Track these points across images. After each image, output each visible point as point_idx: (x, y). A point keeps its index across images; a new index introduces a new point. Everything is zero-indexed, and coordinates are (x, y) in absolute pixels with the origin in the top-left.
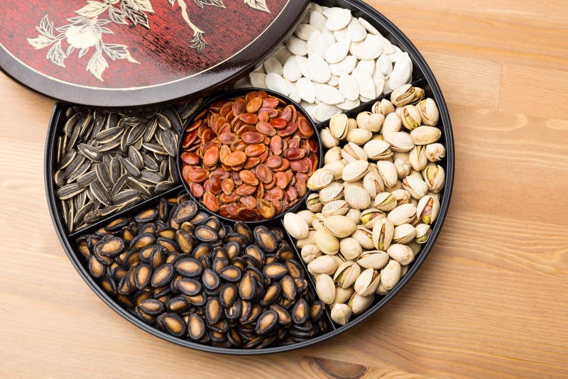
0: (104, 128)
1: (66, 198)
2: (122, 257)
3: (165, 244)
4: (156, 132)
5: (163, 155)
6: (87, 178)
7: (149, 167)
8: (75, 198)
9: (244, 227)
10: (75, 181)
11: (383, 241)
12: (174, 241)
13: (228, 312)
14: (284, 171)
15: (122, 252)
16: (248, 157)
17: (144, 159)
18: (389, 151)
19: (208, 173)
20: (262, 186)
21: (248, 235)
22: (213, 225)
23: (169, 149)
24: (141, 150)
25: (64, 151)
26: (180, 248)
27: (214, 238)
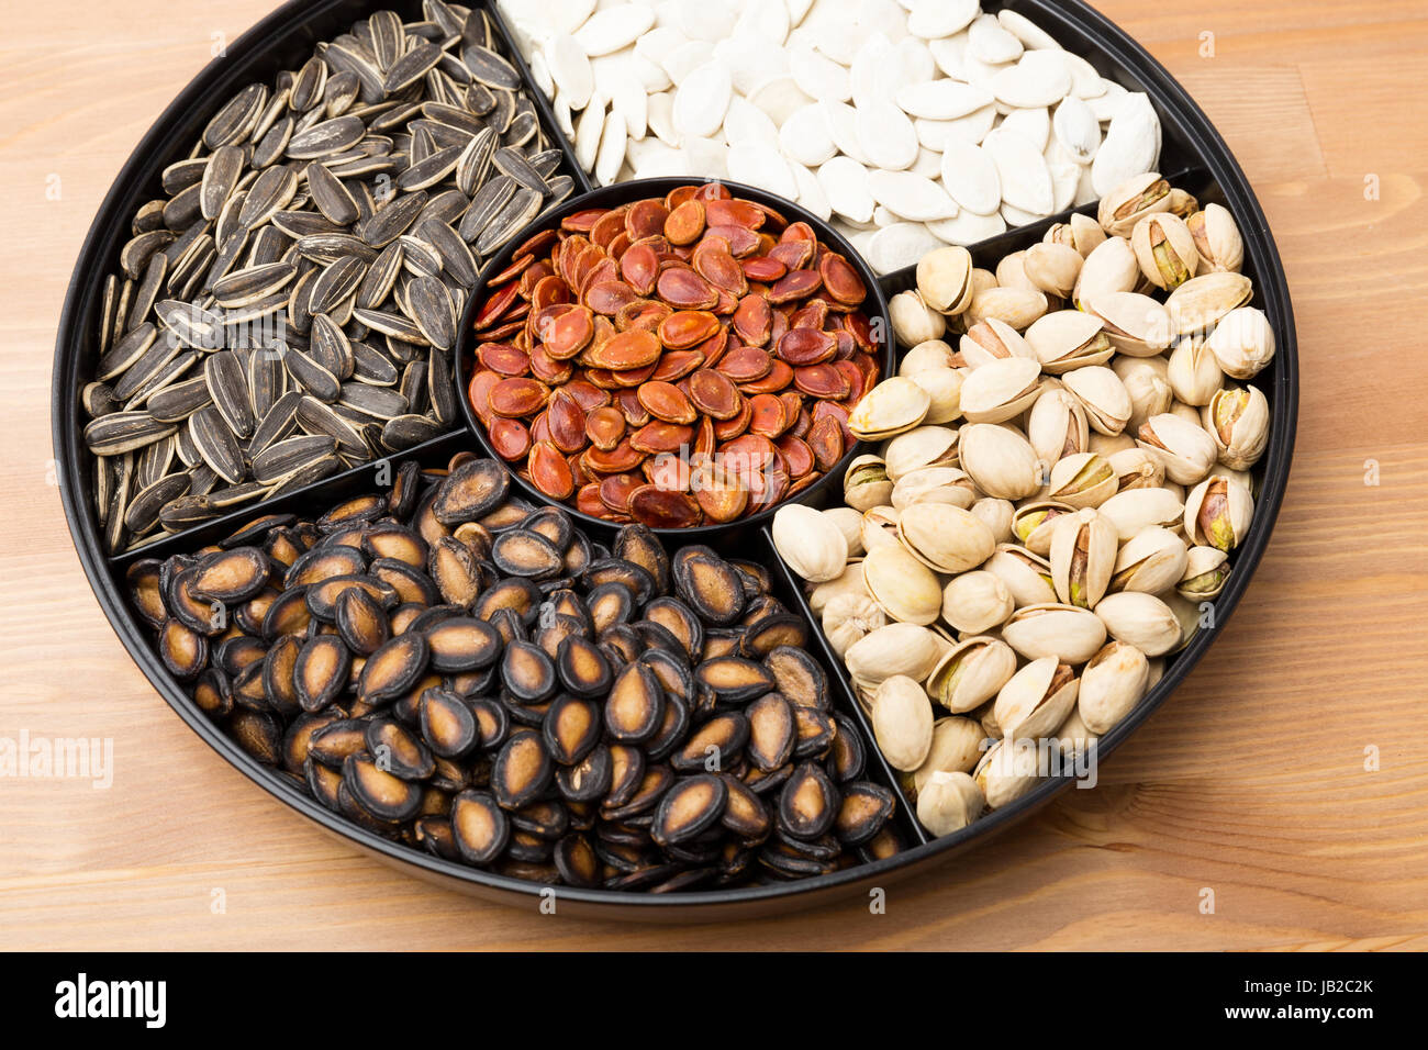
0: (240, 263)
1: (111, 450)
2: (258, 608)
3: (397, 579)
4: (398, 283)
5: (414, 346)
6: (179, 396)
7: (370, 375)
8: (138, 454)
9: (649, 543)
10: (142, 406)
11: (1083, 578)
12: (425, 572)
13: (568, 782)
14: (778, 393)
15: (257, 594)
16: (665, 351)
17: (354, 352)
18: (1102, 343)
19: (545, 390)
20: (708, 426)
21: (656, 571)
22: (550, 531)
23: (432, 330)
24: (350, 328)
25: (119, 325)
26: (439, 591)
27: (551, 565)
